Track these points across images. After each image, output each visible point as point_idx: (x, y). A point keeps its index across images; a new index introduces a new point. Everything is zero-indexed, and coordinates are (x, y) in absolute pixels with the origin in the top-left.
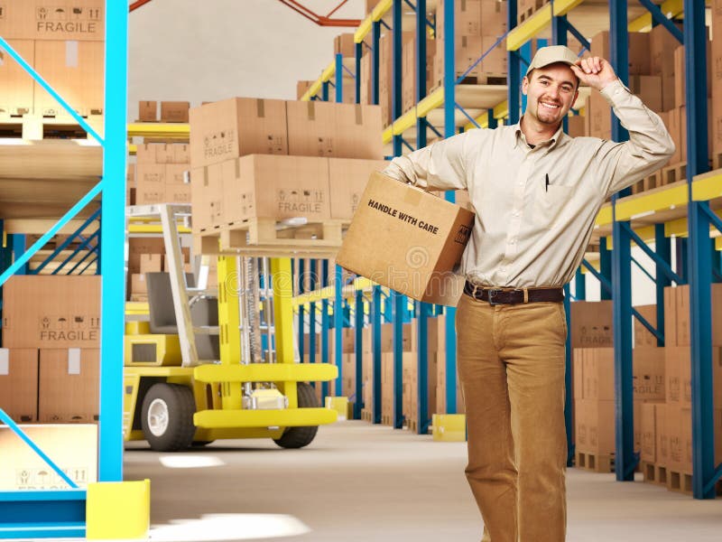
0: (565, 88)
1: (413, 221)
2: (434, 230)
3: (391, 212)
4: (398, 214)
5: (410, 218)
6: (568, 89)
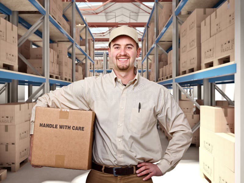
0: (129, 48)
1: (68, 128)
2: (82, 129)
3: (54, 126)
4: (58, 127)
5: (66, 126)
6: (131, 48)
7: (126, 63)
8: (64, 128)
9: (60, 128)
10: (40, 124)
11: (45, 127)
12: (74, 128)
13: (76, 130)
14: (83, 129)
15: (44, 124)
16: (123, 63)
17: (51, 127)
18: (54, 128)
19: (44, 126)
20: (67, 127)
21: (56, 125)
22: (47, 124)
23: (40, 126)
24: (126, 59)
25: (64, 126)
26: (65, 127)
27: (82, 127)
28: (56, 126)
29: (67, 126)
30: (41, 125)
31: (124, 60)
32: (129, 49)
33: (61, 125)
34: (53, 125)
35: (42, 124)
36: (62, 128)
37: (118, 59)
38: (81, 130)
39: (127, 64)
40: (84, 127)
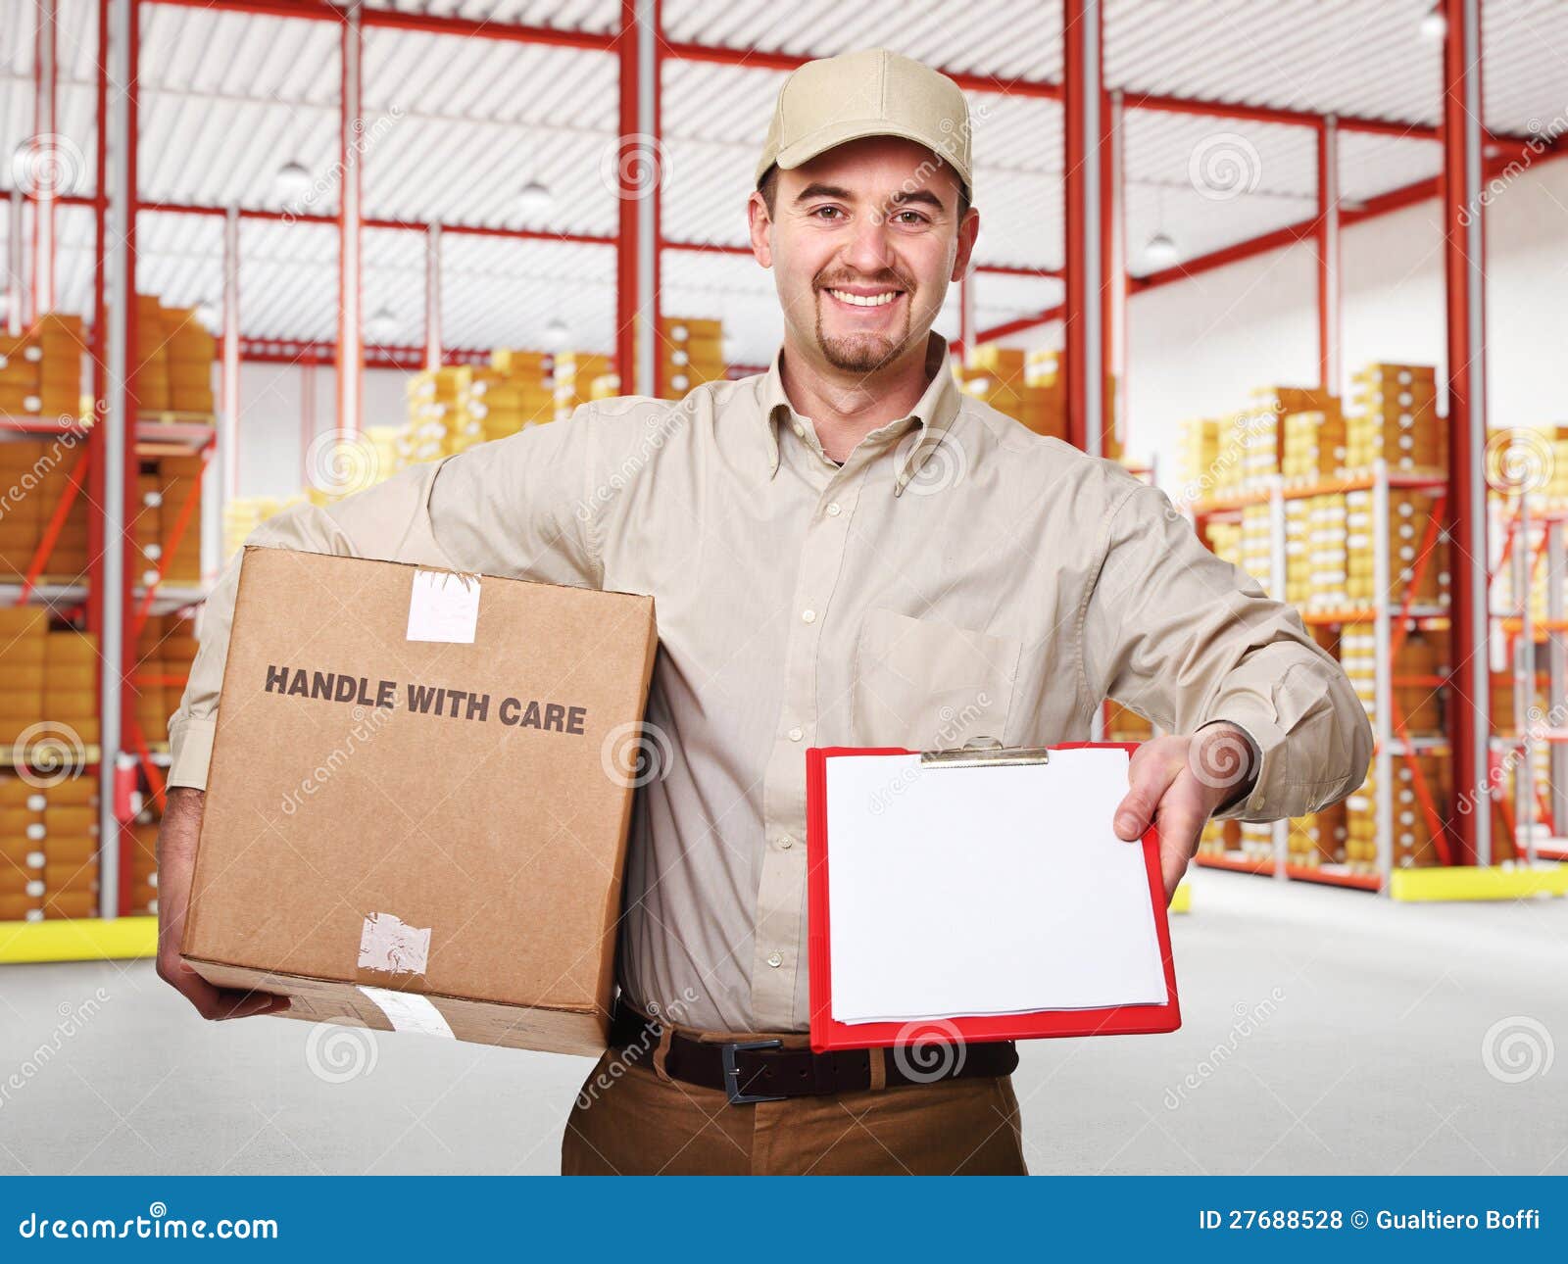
7: (887, 325)
8: (438, 711)
9: (413, 708)
10: (272, 669)
11: (305, 694)
12: (511, 711)
13: (524, 724)
14: (581, 721)
15: (301, 674)
16: (865, 323)
17: (347, 699)
18: (369, 702)
19: (299, 686)
20: (463, 704)
21: (383, 685)
22: (318, 676)
23: (269, 688)
24: (889, 297)
25: (441, 692)
26: (448, 702)
27: (573, 710)
28: (385, 687)
29: (463, 695)
30: (277, 679)
31: (872, 301)
32: (908, 228)
33: (422, 689)
34: (364, 681)
35: (285, 671)
36: (424, 710)
37: (828, 290)
38: (559, 728)
39: (894, 334)
40: (583, 711)
